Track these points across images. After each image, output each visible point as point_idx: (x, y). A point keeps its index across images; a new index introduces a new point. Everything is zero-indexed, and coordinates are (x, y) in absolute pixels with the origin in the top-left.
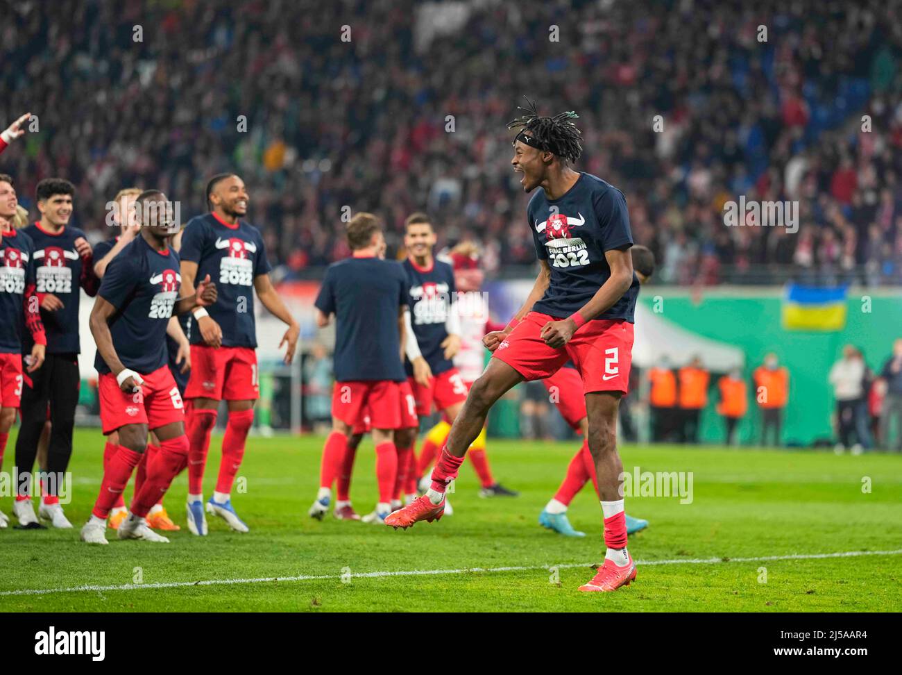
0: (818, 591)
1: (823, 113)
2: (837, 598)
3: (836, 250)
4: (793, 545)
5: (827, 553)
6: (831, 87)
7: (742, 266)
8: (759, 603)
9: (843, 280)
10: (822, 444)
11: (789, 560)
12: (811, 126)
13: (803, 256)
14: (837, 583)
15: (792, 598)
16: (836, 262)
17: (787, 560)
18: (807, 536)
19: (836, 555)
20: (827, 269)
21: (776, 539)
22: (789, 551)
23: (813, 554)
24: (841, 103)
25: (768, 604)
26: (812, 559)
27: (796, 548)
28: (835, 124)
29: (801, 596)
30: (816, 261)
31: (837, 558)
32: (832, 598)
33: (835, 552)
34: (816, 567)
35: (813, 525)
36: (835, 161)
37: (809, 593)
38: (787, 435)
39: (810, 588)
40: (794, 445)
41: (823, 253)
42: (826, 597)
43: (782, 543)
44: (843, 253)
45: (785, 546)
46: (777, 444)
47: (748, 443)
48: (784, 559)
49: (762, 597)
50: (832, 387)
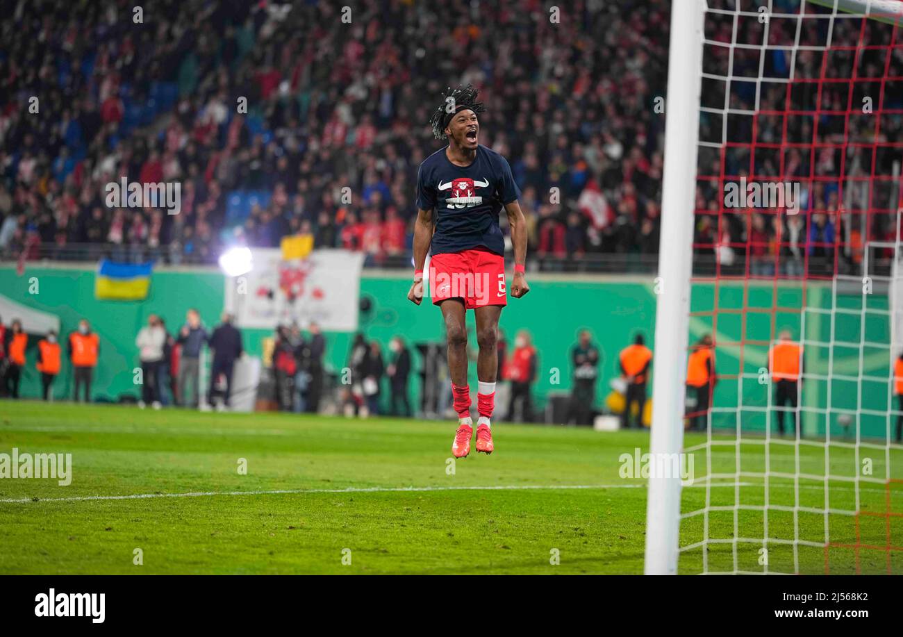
0: (115, 527)
1: (136, 111)
2: (132, 534)
3: (144, 231)
4: (96, 488)
5: (125, 495)
6: (143, 89)
7: (61, 244)
8: (63, 538)
9: (149, 257)
10: (127, 400)
11: (92, 500)
12: (125, 123)
13: (115, 235)
14: (132, 521)
15: (92, 534)
16: (144, 241)
17: (90, 500)
18: (109, 479)
19: (133, 497)
20: (135, 246)
21: (81, 482)
22: (92, 493)
23: (113, 496)
24: (151, 103)
25: (71, 539)
26: (111, 500)
27: (98, 490)
28: (145, 122)
29: (100, 532)
30: (126, 241)
31: (134, 499)
32: (127, 533)
33: (133, 494)
34: (114, 508)
35: (114, 471)
36: (145, 152)
37: (107, 530)
38: (96, 391)
39: (108, 525)
40: (102, 400)
41: (132, 233)
42: (122, 534)
43: (86, 485)
44: (149, 234)
45: (88, 488)
46: (87, 400)
47: (62, 399)
48: (87, 500)
49: (66, 532)
50: (138, 350)
